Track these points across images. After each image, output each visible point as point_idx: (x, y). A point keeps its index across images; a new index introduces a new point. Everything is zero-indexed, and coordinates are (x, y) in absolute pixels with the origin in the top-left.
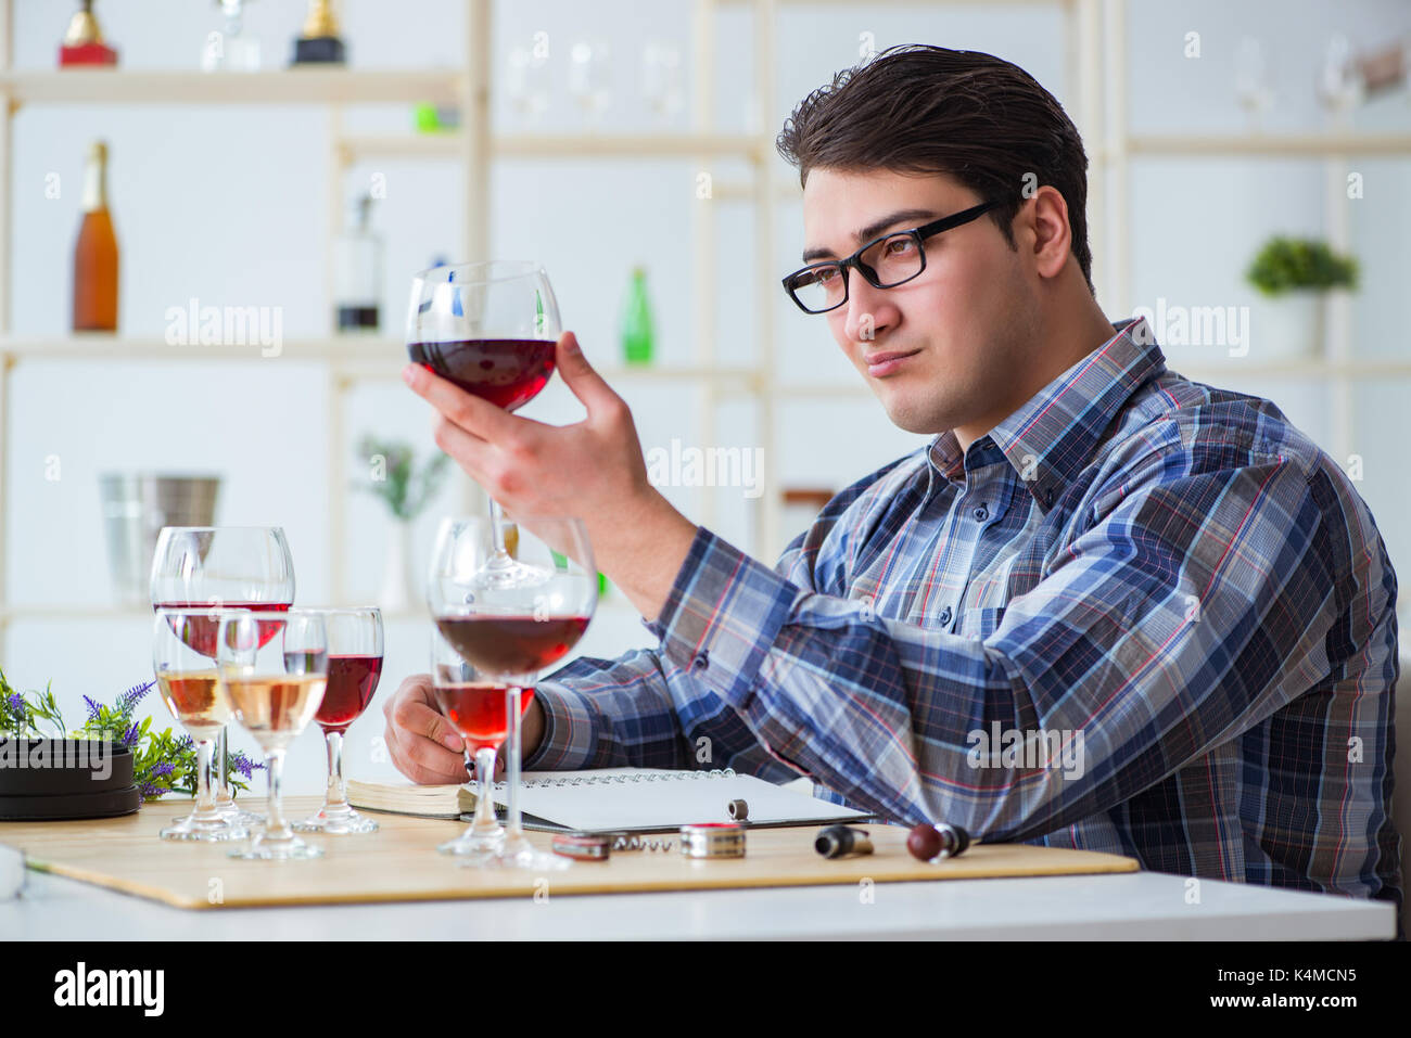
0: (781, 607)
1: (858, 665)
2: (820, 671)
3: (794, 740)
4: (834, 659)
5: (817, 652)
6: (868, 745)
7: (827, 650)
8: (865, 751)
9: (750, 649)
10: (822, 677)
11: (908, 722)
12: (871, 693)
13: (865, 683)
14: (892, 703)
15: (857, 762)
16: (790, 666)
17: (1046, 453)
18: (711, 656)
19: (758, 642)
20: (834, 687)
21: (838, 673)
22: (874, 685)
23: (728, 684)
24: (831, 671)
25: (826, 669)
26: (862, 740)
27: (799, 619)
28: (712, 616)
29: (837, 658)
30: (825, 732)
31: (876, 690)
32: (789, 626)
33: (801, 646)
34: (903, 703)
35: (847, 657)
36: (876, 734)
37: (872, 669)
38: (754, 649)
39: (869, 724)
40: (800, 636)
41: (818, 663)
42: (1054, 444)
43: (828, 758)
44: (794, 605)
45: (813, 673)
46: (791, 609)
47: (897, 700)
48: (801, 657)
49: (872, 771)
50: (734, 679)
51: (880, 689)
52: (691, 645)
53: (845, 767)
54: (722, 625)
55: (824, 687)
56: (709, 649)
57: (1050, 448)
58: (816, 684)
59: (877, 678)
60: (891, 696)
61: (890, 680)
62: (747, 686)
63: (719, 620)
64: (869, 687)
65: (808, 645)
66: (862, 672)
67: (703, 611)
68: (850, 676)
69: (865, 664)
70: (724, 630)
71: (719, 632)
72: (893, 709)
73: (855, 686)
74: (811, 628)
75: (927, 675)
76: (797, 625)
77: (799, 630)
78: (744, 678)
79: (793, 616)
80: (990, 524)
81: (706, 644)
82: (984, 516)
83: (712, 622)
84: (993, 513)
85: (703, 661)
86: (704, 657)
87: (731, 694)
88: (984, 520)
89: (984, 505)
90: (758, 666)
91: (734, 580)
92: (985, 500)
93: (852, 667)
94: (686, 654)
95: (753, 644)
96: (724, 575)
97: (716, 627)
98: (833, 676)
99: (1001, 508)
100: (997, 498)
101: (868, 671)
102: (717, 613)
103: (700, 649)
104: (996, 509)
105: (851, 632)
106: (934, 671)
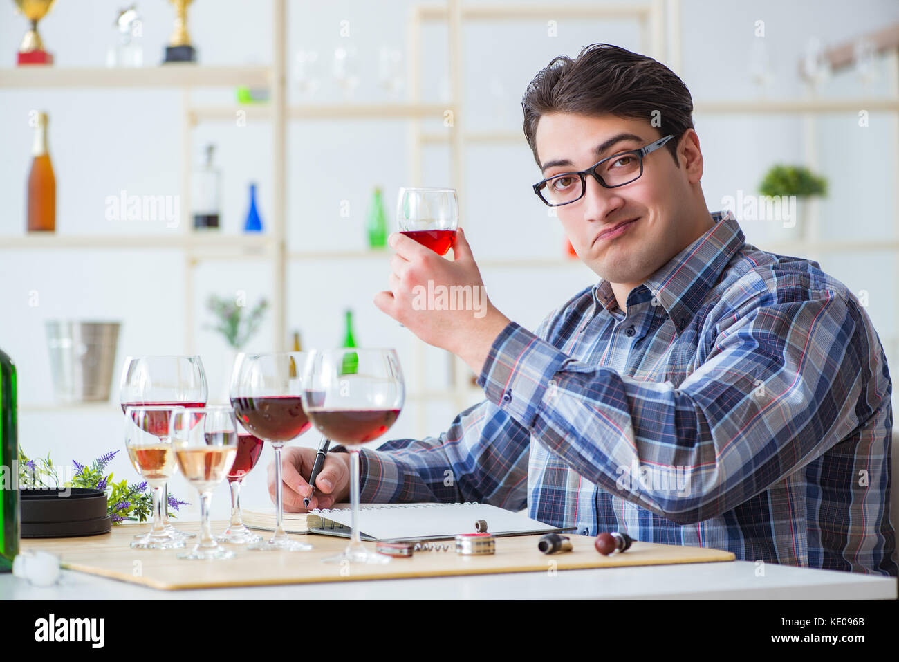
0: (557, 362)
1: (600, 390)
2: (578, 395)
3: (563, 442)
4: (586, 388)
5: (576, 384)
6: (607, 441)
7: (582, 384)
8: (605, 445)
9: (537, 386)
10: (581, 400)
11: (630, 423)
12: (607, 406)
13: (604, 400)
14: (620, 411)
15: (601, 453)
16: (561, 394)
17: (681, 296)
18: (513, 393)
19: (542, 381)
20: (586, 404)
21: (588, 396)
22: (610, 402)
23: (523, 411)
24: (584, 395)
25: (581, 394)
26: (604, 438)
27: (566, 368)
28: (514, 366)
29: (588, 387)
30: (582, 434)
31: (611, 405)
32: (560, 372)
33: (567, 382)
34: (627, 412)
35: (593, 387)
36: (612, 434)
37: (609, 392)
38: (539, 386)
39: (607, 427)
40: (567, 377)
41: (576, 391)
42: (686, 290)
43: (584, 453)
44: (565, 361)
45: (574, 397)
46: (563, 364)
47: (623, 410)
48: (566, 389)
49: (610, 458)
50: (527, 406)
51: (614, 404)
52: (501, 386)
53: (594, 458)
54: (520, 372)
55: (581, 405)
56: (512, 388)
57: (683, 293)
58: (576, 404)
59: (612, 398)
60: (619, 408)
61: (619, 398)
62: (534, 410)
63: (518, 368)
64: (607, 403)
65: (571, 381)
66: (602, 395)
67: (509, 363)
68: (595, 397)
69: (604, 390)
70: (521, 375)
71: (518, 376)
72: (621, 415)
73: (598, 403)
74: (574, 372)
75: (639, 400)
76: (565, 371)
77: (566, 374)
78: (533, 405)
79: (563, 367)
80: (638, 339)
81: (511, 384)
82: (633, 333)
83: (514, 370)
84: (638, 331)
85: (508, 396)
86: (509, 394)
87: (524, 417)
88: (632, 336)
89: (633, 327)
90: (542, 396)
91: (528, 348)
92: (633, 324)
93: (597, 392)
94: (498, 393)
95: (538, 382)
96: (523, 345)
97: (516, 373)
98: (585, 398)
99: (644, 328)
100: (641, 323)
101: (606, 394)
102: (518, 363)
103: (507, 389)
104: (641, 330)
105: (598, 374)
106: (643, 398)
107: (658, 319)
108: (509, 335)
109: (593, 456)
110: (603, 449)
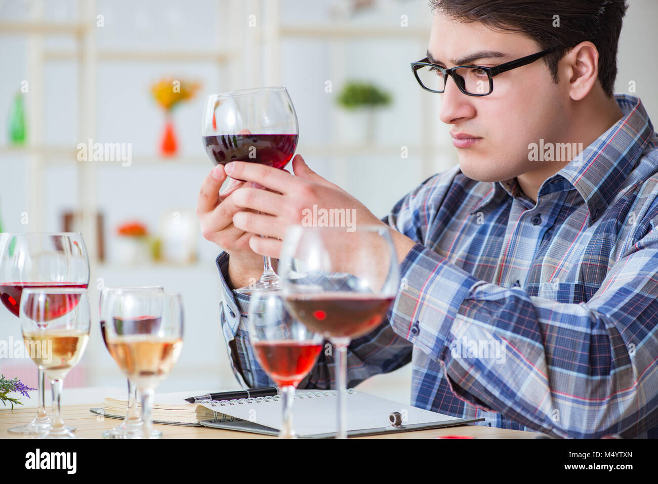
0: (464, 289)
1: (510, 320)
2: (487, 326)
3: (467, 375)
4: (495, 317)
5: (484, 314)
6: (517, 376)
7: (490, 313)
8: (514, 380)
9: (444, 317)
10: (490, 331)
11: (543, 355)
12: (519, 337)
13: (515, 331)
14: (533, 342)
15: (508, 389)
16: (468, 325)
17: (599, 186)
18: (420, 325)
19: (449, 312)
20: (495, 336)
21: (497, 326)
22: (521, 332)
23: (432, 343)
24: (493, 325)
25: (490, 324)
26: (513, 373)
27: (474, 295)
28: (419, 297)
29: (497, 316)
30: (489, 367)
31: (523, 335)
32: (468, 300)
33: (474, 312)
34: (540, 343)
35: (503, 316)
36: (522, 368)
37: (520, 321)
38: (447, 316)
39: (518, 361)
40: (475, 306)
41: (485, 321)
42: (603, 180)
43: (490, 388)
44: (472, 288)
45: (483, 327)
46: (470, 290)
47: (536, 340)
48: (475, 318)
49: (519, 394)
50: (435, 339)
51: (525, 334)
52: (407, 318)
53: (501, 393)
54: (426, 303)
55: (490, 336)
56: (419, 320)
57: (601, 183)
58: (485, 335)
59: (523, 327)
60: (532, 338)
61: (531, 328)
62: (443, 342)
63: (424, 299)
64: (518, 333)
65: (479, 311)
66: (513, 324)
67: (414, 294)
68: (505, 327)
69: (515, 319)
70: (427, 306)
71: (424, 307)
72: (534, 346)
73: (509, 334)
74: (483, 300)
75: (552, 327)
76: (473, 299)
77: (475, 302)
78: (441, 337)
79: (471, 294)
80: (546, 229)
81: (418, 316)
82: (539, 222)
83: (420, 300)
84: (545, 220)
85: (415, 328)
86: (417, 326)
87: (433, 350)
88: (538, 224)
89: (539, 215)
90: (450, 327)
91: (434, 274)
92: (540, 213)
93: (507, 321)
94: (404, 325)
95: (445, 313)
96: (427, 271)
97: (422, 304)
98: (494, 328)
99: (551, 217)
100: (548, 211)
101: (517, 323)
102: (422, 294)
103: (414, 321)
104: (547, 218)
105: (507, 301)
106: (557, 324)
107: (567, 208)
108: (413, 261)
109: (500, 391)
110: (511, 384)
